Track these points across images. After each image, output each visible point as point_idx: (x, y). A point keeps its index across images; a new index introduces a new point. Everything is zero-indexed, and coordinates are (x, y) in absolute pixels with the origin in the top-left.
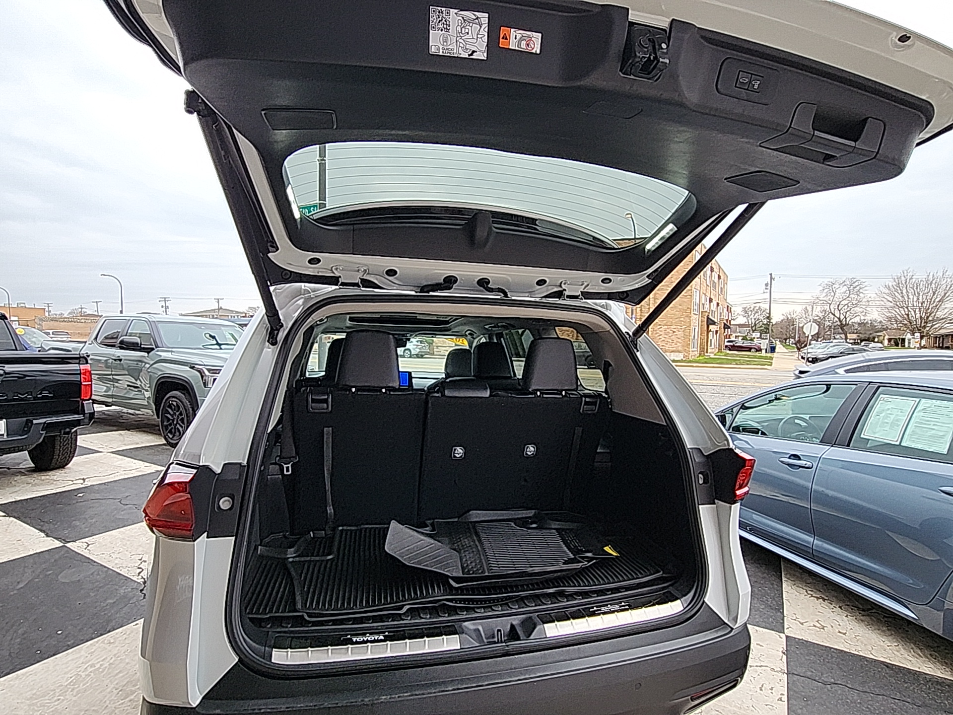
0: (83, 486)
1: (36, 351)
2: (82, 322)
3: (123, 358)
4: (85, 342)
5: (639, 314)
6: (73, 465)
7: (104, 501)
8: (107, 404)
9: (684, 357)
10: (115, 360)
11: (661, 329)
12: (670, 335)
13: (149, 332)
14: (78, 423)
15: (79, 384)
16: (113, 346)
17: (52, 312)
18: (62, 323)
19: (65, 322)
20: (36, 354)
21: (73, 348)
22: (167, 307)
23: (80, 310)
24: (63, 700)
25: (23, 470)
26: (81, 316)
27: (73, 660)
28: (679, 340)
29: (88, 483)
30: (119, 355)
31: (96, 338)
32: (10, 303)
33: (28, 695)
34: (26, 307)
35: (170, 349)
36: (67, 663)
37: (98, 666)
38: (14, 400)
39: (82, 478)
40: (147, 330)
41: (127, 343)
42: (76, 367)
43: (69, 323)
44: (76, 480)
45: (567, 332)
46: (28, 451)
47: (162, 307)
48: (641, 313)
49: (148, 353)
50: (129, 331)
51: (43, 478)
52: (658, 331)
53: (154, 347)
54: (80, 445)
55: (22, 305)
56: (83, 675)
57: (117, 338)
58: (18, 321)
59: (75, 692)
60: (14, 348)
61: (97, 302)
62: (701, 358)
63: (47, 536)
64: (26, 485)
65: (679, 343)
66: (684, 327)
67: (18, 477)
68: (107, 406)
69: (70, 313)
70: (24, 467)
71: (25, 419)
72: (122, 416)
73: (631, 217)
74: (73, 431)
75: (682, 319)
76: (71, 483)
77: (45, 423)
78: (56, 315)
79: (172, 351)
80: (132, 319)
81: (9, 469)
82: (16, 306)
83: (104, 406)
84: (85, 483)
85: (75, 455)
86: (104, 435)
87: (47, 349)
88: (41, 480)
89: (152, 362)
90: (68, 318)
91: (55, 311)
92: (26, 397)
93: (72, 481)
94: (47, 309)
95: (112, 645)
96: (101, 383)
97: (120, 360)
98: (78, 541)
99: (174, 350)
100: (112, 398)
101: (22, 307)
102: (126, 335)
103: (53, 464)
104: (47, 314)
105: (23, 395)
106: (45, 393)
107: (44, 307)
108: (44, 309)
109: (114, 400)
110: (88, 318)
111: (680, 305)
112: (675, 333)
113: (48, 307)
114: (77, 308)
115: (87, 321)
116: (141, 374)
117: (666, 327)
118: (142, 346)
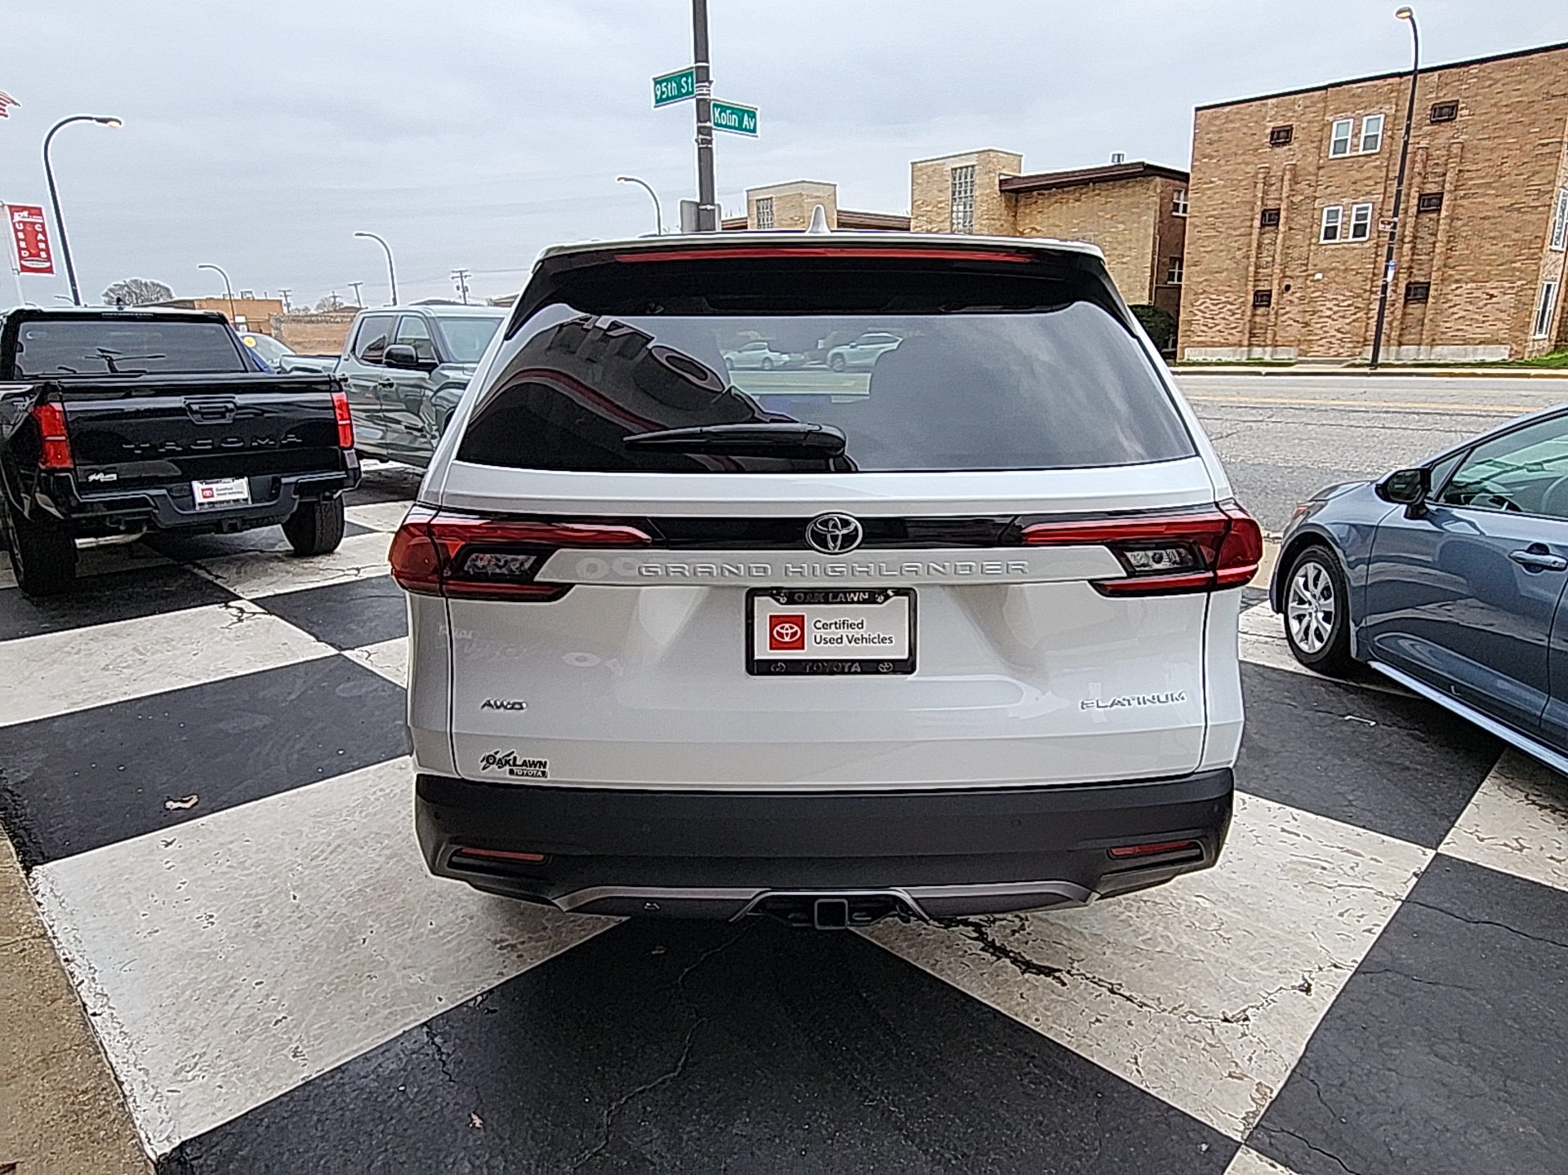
0: (358, 578)
1: (273, 372)
2: (338, 322)
3: (395, 382)
4: (339, 357)
5: (1407, 258)
6: (343, 548)
7: (385, 599)
8: (383, 459)
9: (1510, 356)
10: (384, 385)
11: (1457, 292)
12: (1481, 304)
13: (427, 337)
14: (339, 484)
15: (333, 424)
16: (379, 362)
17: (292, 307)
18: (308, 325)
19: (313, 322)
20: (273, 377)
21: (324, 368)
22: (465, 290)
23: (332, 299)
24: (351, 822)
25: (280, 555)
26: (335, 311)
27: (359, 782)
28: (1504, 316)
29: (364, 575)
30: (389, 376)
31: (354, 349)
32: (232, 292)
33: (312, 812)
34: (254, 299)
35: (461, 365)
36: (353, 784)
37: (388, 791)
38: (254, 448)
39: (356, 566)
40: (423, 334)
41: (397, 355)
42: (326, 396)
43: (320, 325)
44: (348, 570)
45: (1229, 307)
46: (283, 526)
47: (458, 288)
48: (1413, 254)
49: (430, 372)
50: (399, 337)
51: (306, 565)
52: (1450, 297)
53: (437, 361)
54: (350, 520)
55: (249, 295)
56: (372, 798)
57: (382, 348)
58: (246, 323)
59: (363, 814)
60: (243, 369)
61: (356, 285)
62: (1556, 356)
63: (319, 641)
64: (284, 574)
65: (1504, 321)
66: (1519, 283)
67: (275, 564)
68: (382, 461)
69: (318, 307)
70: (282, 549)
71: (270, 476)
72: (405, 479)
73: (1411, 18)
74: (336, 496)
75: (1518, 265)
76: (341, 573)
77: (296, 483)
78: (299, 311)
79: (463, 369)
80: (401, 314)
81: (262, 551)
82: (240, 298)
83: (377, 461)
84: (361, 574)
85: (345, 534)
86: (382, 508)
87: (288, 369)
88: (303, 568)
89: (435, 388)
90: (317, 315)
91: (296, 304)
92: (267, 443)
93: (343, 571)
94: (284, 302)
95: (404, 771)
96: (371, 425)
97: (391, 385)
98: (356, 650)
99: (466, 365)
100: (387, 449)
101: (248, 298)
102: (395, 343)
103: (316, 547)
104: (285, 309)
105: (263, 440)
106: (292, 438)
107: (279, 298)
108: (280, 301)
109: (390, 451)
110: (346, 314)
111: (1516, 232)
112: (1494, 300)
113: (286, 296)
114: (328, 296)
115: (345, 320)
116: (422, 407)
117: (1474, 285)
118: (420, 361)
